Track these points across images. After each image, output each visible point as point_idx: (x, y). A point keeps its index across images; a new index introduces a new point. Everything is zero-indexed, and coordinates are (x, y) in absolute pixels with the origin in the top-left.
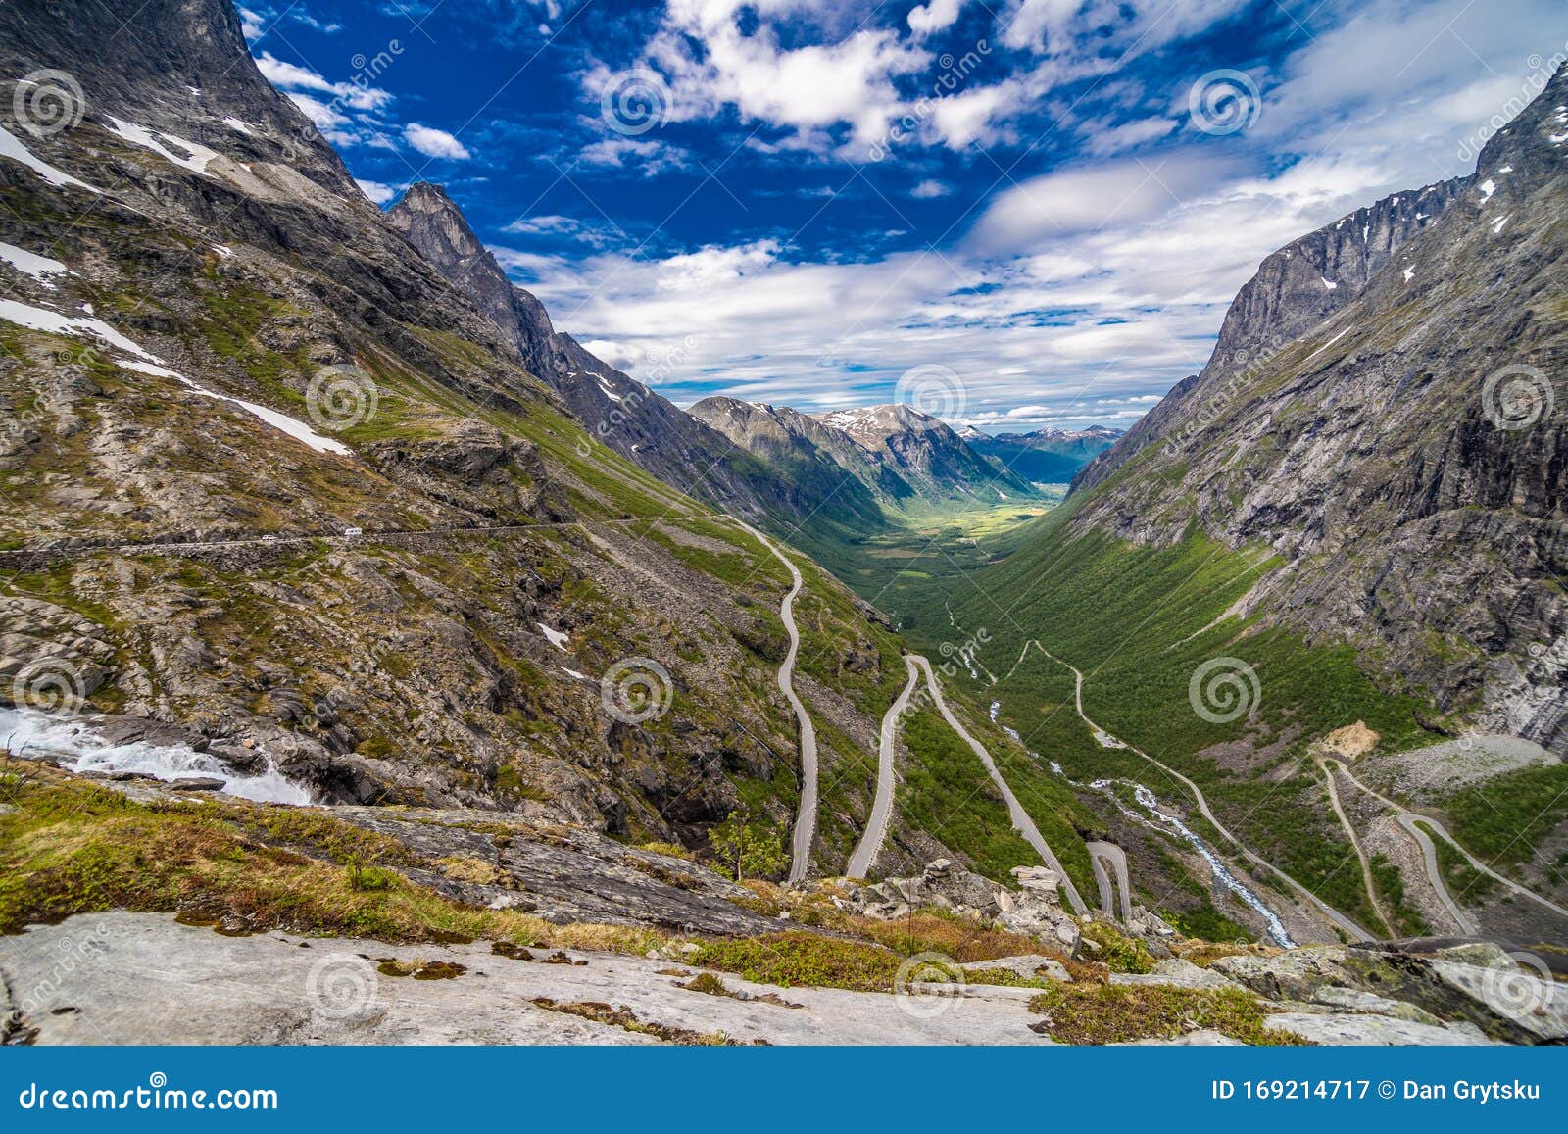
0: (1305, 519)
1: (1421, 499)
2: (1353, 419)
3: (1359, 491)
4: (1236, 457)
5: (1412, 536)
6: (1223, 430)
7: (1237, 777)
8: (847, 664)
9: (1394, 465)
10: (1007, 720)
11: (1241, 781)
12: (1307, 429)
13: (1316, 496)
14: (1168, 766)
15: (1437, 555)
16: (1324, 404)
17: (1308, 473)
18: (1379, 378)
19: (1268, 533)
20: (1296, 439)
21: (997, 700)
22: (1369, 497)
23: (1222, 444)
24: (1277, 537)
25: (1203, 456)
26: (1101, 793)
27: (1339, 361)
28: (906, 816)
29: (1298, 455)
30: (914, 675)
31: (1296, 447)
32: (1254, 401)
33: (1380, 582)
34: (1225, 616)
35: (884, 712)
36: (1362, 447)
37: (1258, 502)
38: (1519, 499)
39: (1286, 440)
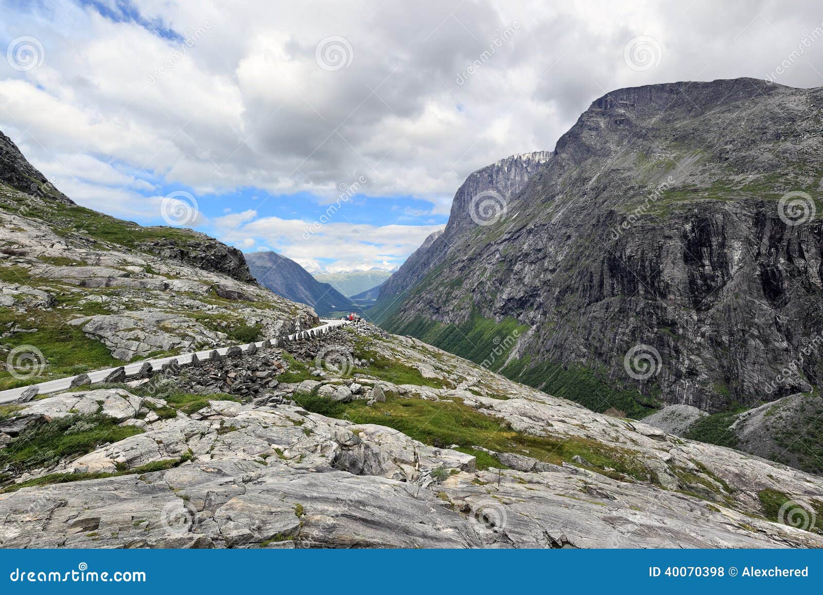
0: (532, 305)
1: (595, 292)
2: (540, 255)
3: (558, 290)
4: (487, 274)
5: (597, 310)
6: (475, 259)
12: (519, 259)
13: (535, 293)
15: (613, 319)
16: (525, 247)
17: (526, 281)
18: (547, 236)
19: (515, 313)
20: (515, 264)
22: (563, 292)
23: (477, 266)
24: (519, 314)
25: (469, 273)
27: (525, 226)
29: (519, 272)
31: (517, 267)
32: (488, 245)
33: (590, 334)
34: (510, 358)
36: (551, 268)
37: (505, 297)
38: (642, 292)
39: (511, 265)
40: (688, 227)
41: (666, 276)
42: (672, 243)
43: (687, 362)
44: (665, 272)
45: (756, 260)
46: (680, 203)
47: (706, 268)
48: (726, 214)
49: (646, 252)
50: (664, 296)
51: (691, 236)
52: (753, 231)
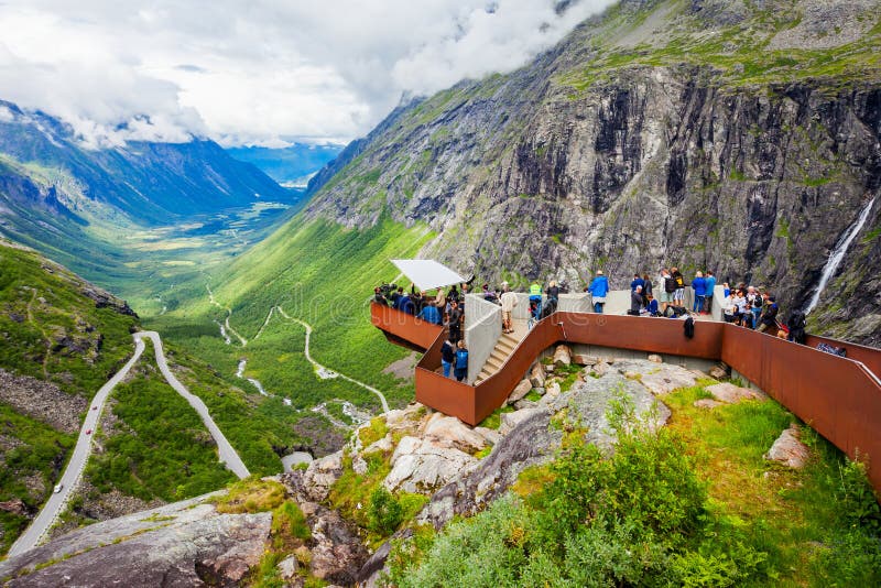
0: (447, 206)
1: (501, 192)
2: (471, 142)
3: (473, 187)
4: (409, 165)
5: (497, 214)
6: (401, 146)
7: (406, 382)
8: (57, 349)
9: (491, 171)
10: (254, 373)
11: (409, 384)
12: (447, 147)
13: (452, 191)
14: (365, 383)
15: (508, 226)
16: (457, 131)
17: (448, 175)
18: (483, 116)
19: (427, 217)
20: (442, 154)
21: (245, 359)
22: (478, 191)
23: (401, 156)
24: (432, 219)
25: (390, 164)
26: (319, 414)
27: (465, 103)
28: (94, 483)
29: (443, 164)
30: (140, 349)
31: (441, 159)
32: (420, 128)
33: (481, 244)
35: (97, 389)
36: (475, 159)
37: (421, 196)
39: (437, 154)
40: (606, 103)
41: (570, 170)
42: (584, 124)
43: (563, 277)
44: (571, 163)
45: (671, 145)
47: (618, 157)
48: (650, 84)
50: (564, 195)
51: (608, 115)
52: (677, 107)
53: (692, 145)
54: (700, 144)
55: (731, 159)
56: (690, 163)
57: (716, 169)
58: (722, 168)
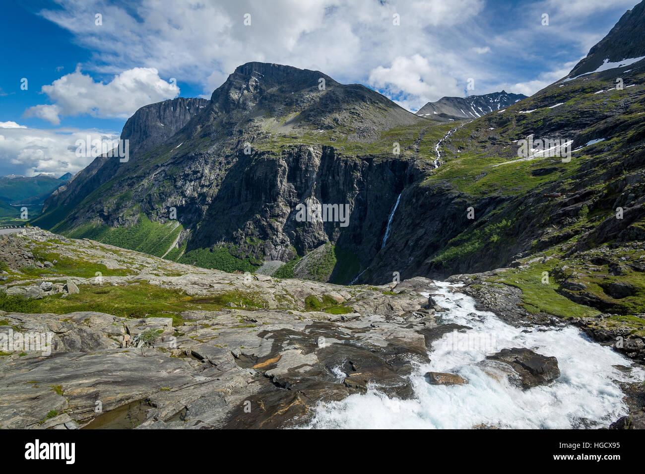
1: (235, 200)
5: (235, 211)
12: (182, 178)
16: (187, 169)
20: (178, 181)
27: (187, 154)
29: (181, 187)
31: (179, 184)
34: (171, 247)
36: (206, 184)
38: (263, 199)
46: (288, 145)
49: (268, 174)
50: (275, 200)
53: (330, 178)
54: (333, 177)
55: (347, 183)
56: (330, 185)
57: (342, 187)
58: (344, 187)
